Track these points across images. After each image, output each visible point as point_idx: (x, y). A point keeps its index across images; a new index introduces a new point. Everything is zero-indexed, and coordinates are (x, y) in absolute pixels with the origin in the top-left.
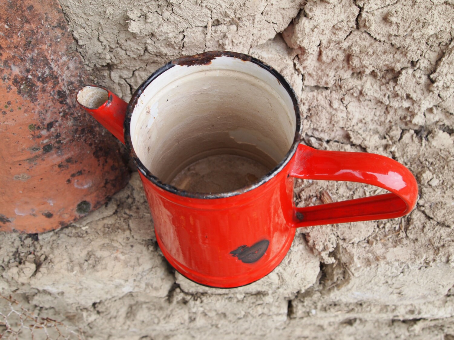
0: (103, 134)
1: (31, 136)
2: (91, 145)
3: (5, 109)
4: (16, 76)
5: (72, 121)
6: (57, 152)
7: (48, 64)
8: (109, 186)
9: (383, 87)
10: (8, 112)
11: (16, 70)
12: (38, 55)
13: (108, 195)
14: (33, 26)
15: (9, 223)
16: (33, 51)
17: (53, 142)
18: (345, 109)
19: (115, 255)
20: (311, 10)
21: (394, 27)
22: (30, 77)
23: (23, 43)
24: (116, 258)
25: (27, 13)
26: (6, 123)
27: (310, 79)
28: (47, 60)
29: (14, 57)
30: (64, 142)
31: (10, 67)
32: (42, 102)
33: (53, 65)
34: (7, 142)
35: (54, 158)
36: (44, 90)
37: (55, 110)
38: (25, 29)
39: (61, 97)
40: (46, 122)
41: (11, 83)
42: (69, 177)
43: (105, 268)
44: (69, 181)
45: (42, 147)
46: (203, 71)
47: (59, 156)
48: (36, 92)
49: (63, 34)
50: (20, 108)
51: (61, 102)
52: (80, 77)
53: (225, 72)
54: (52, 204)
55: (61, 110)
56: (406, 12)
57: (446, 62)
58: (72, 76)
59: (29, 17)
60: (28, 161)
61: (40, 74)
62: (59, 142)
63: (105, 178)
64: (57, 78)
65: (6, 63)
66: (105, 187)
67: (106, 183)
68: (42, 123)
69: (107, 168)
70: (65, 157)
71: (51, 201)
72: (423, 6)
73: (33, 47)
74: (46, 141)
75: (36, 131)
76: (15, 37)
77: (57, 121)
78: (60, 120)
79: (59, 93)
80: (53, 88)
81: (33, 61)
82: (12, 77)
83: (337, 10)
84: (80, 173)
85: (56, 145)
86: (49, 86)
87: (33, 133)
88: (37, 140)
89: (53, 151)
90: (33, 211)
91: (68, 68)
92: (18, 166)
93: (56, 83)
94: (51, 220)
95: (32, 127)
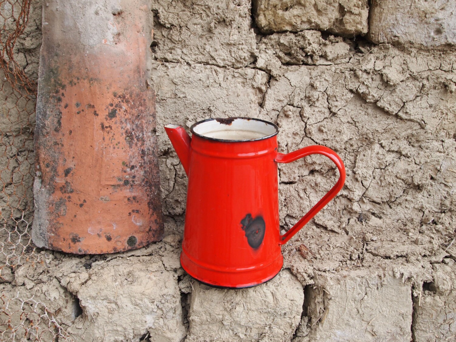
0: (156, 194)
1: (121, 169)
2: (148, 195)
3: (115, 146)
4: (128, 129)
5: (143, 172)
6: (130, 189)
7: (142, 131)
8: (151, 233)
9: (329, 181)
10: (116, 148)
11: (129, 126)
12: (140, 124)
13: (149, 240)
14: (143, 109)
15: (79, 243)
16: (139, 121)
17: (130, 180)
18: (308, 198)
19: (149, 276)
20: (280, 121)
21: (325, 135)
22: (133, 133)
23: (136, 115)
24: (149, 278)
25: (142, 101)
26: (112, 155)
27: (284, 176)
28: (143, 129)
29: (130, 119)
30: (136, 183)
31: (127, 123)
32: (134, 151)
33: (144, 133)
34: (108, 168)
35: (127, 192)
36: (136, 145)
37: (138, 160)
38: (139, 109)
39: (143, 154)
40: (132, 164)
41: (124, 132)
42: (131, 211)
43: (140, 285)
44: (130, 213)
45: (124, 180)
46: (226, 130)
47: (130, 192)
48: (133, 143)
49: (153, 121)
50: (123, 148)
51: (142, 157)
52: (154, 149)
53: (238, 132)
54: (115, 228)
55: (140, 162)
56: (329, 126)
57: (359, 159)
58: (150, 146)
59: (143, 104)
60: (113, 187)
61: (137, 135)
62: (133, 181)
63: (150, 225)
64: (144, 141)
65: (126, 120)
66: (148, 232)
67: (150, 230)
68: (129, 163)
69: (153, 219)
70: (133, 194)
71: (115, 226)
72: (337, 122)
73: (139, 119)
74: (127, 176)
75: (125, 167)
76: (134, 110)
77: (136, 167)
78: (138, 167)
79: (143, 150)
80: (141, 146)
81: (137, 126)
82: (126, 129)
83: (294, 123)
84: (138, 211)
85: (131, 182)
86: (139, 144)
87: (123, 167)
88: (123, 173)
89: (128, 186)
90: (101, 231)
91: (150, 140)
92: (106, 189)
93: (143, 144)
94: (109, 243)
95: (124, 163)
